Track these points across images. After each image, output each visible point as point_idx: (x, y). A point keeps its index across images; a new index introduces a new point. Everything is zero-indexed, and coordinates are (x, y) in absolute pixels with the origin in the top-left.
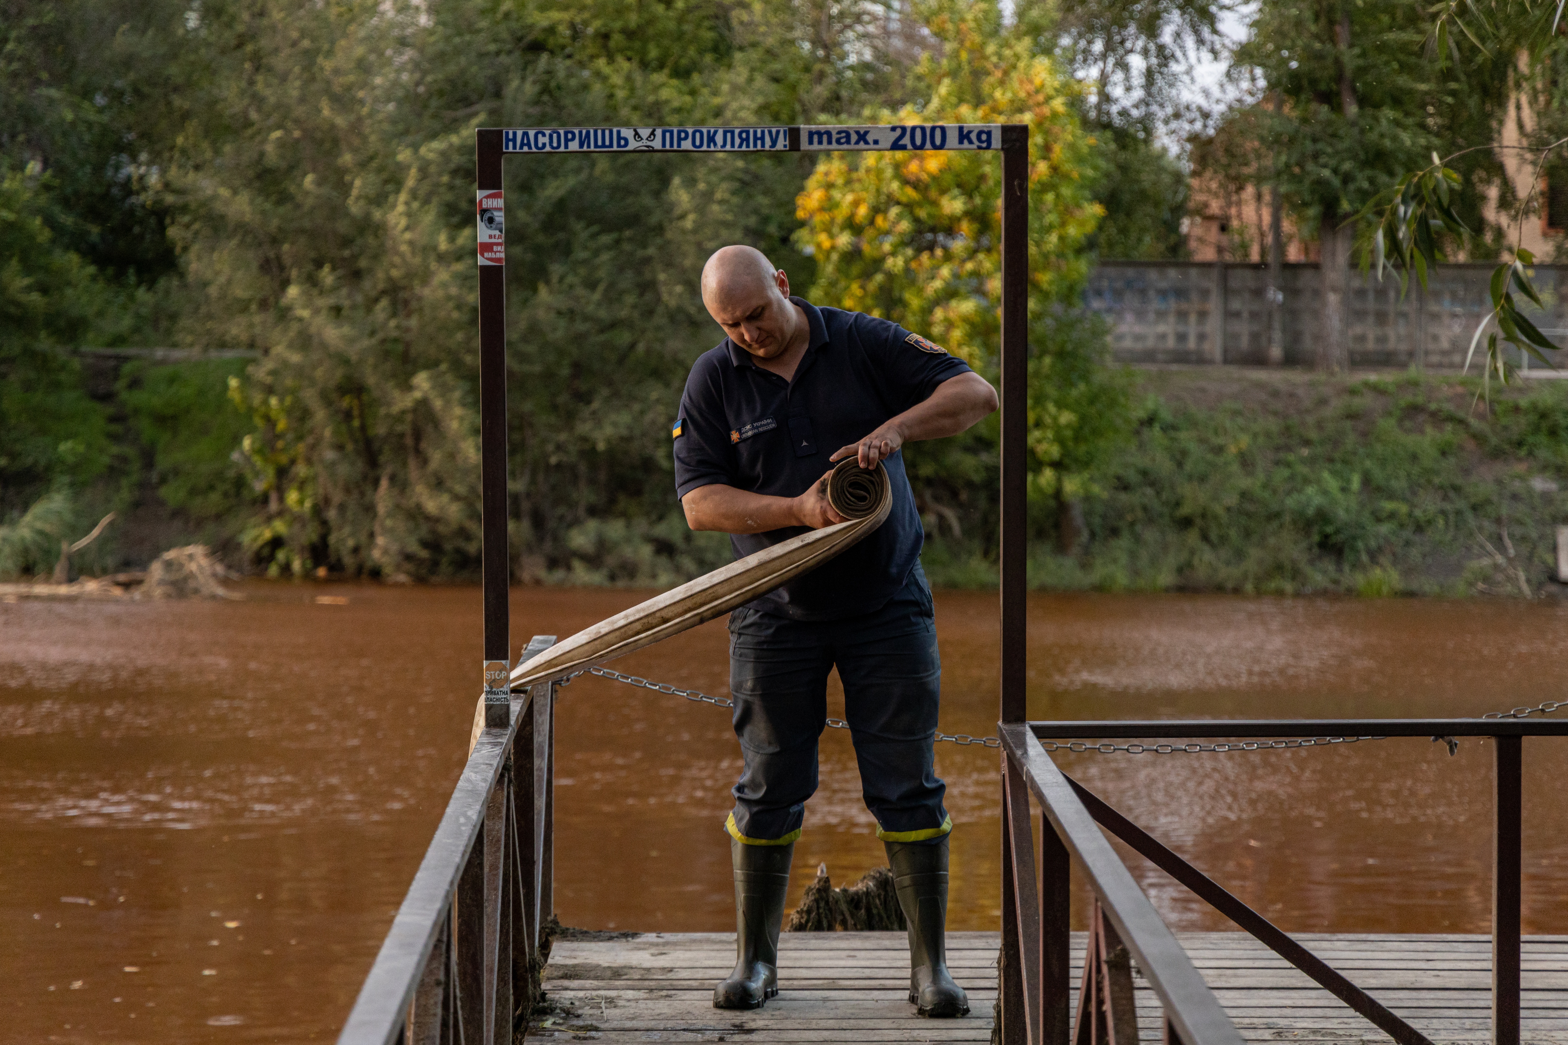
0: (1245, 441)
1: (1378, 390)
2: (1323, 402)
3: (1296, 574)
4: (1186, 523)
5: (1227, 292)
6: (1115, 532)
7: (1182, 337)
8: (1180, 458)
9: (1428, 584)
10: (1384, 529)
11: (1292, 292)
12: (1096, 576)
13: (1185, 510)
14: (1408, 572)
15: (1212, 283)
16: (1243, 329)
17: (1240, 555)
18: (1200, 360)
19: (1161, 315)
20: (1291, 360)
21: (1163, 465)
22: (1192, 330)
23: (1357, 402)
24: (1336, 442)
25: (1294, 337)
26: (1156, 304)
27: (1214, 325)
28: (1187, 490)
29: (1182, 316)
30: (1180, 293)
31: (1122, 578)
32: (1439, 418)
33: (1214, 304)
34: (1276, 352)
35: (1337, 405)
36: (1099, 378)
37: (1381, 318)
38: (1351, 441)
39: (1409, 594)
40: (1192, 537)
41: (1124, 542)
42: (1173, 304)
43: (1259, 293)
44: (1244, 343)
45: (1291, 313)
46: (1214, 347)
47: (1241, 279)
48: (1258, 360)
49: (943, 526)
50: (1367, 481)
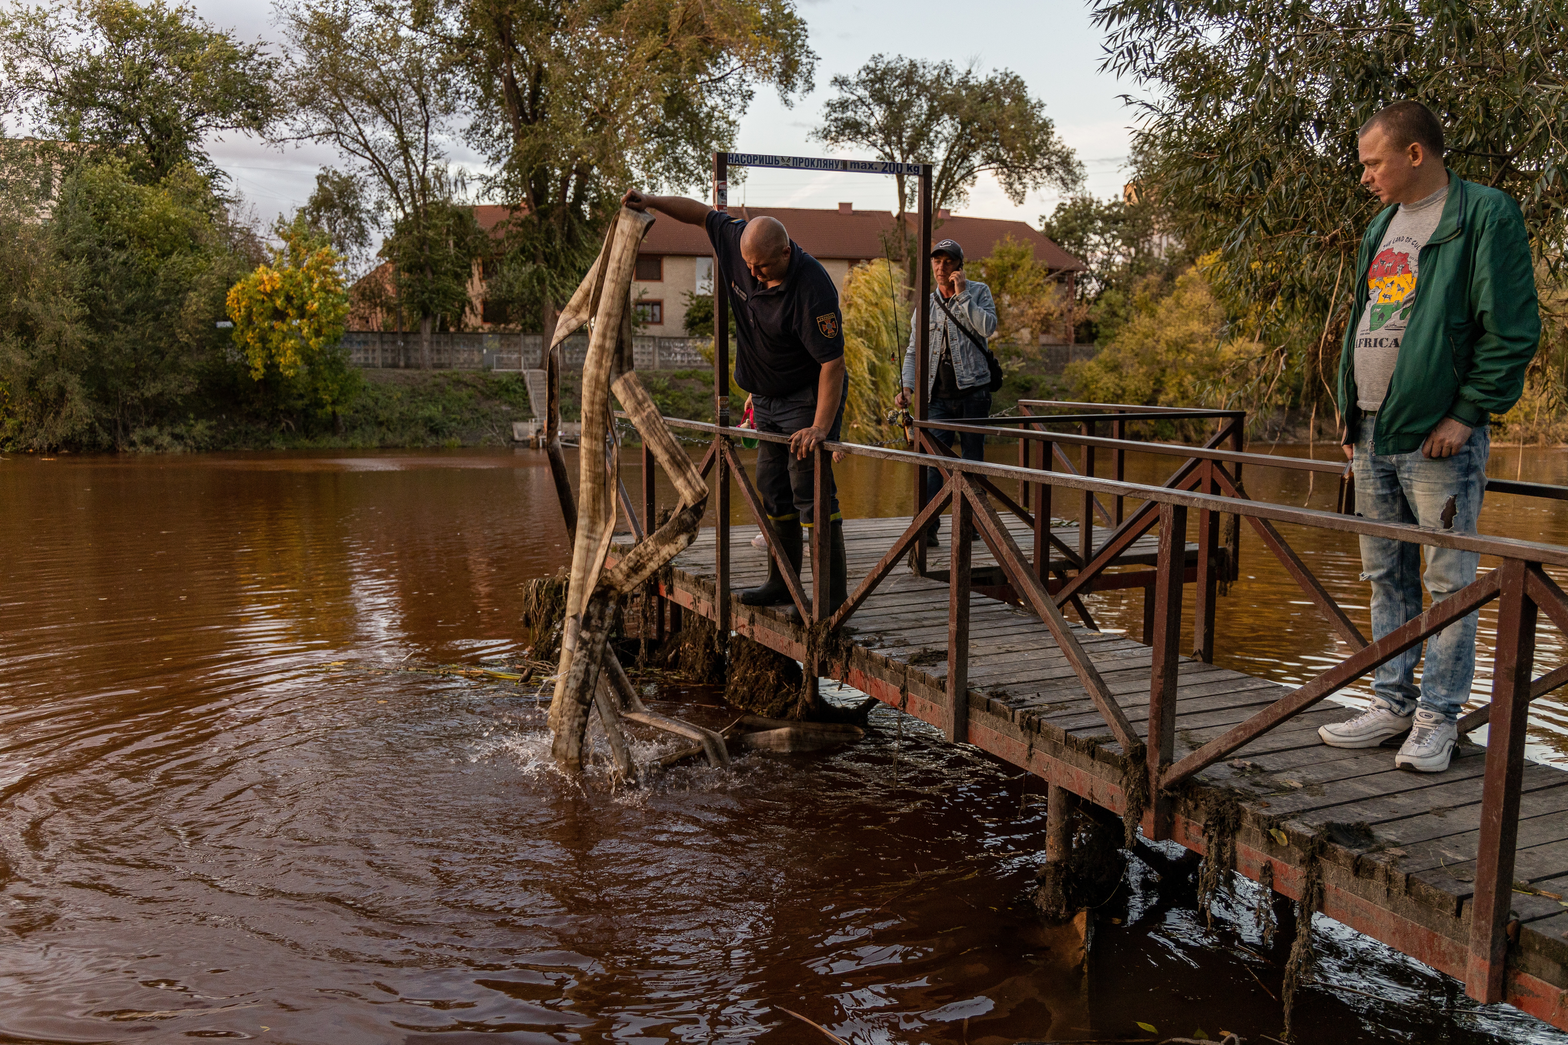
0: (399, 395)
1: (445, 376)
2: (425, 380)
3: (423, 441)
4: (381, 424)
5: (383, 342)
6: (355, 428)
7: (366, 359)
8: (376, 400)
9: (471, 443)
10: (454, 424)
11: (406, 343)
12: (349, 444)
13: (381, 419)
14: (462, 439)
15: (376, 339)
16: (389, 355)
17: (402, 435)
18: (374, 366)
19: (358, 351)
20: (407, 366)
21: (371, 403)
22: (370, 356)
23: (438, 380)
24: (432, 395)
25: (408, 358)
26: (356, 347)
27: (378, 354)
28: (380, 412)
29: (366, 351)
30: (365, 343)
31: (360, 444)
32: (467, 385)
33: (378, 346)
34: (402, 364)
35: (430, 382)
36: (348, 371)
37: (439, 351)
38: (437, 394)
39: (463, 447)
40: (384, 429)
41: (358, 431)
42: (362, 347)
43: (394, 342)
44: (390, 361)
45: (406, 350)
46: (379, 362)
47: (387, 337)
48: (395, 366)
49: (288, 427)
50: (444, 408)
